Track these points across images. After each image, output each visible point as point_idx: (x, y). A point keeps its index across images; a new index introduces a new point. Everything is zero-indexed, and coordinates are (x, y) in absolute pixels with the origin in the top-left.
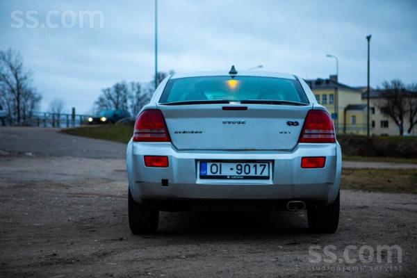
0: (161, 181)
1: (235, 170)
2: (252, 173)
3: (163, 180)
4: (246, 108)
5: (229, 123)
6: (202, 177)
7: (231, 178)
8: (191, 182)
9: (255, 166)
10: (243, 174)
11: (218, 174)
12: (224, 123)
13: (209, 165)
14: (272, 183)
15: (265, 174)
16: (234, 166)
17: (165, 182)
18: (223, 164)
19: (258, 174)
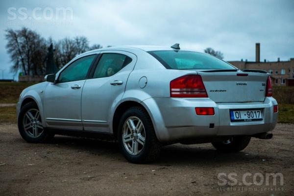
0: (209, 125)
1: (247, 116)
2: (255, 118)
3: (211, 124)
4: (247, 75)
5: (240, 84)
6: (233, 121)
7: (246, 120)
8: (227, 125)
9: (255, 112)
10: (251, 118)
11: (239, 119)
12: (237, 84)
13: (234, 112)
14: (263, 123)
15: (260, 117)
16: (245, 112)
17: (212, 125)
18: (241, 112)
19: (258, 118)
